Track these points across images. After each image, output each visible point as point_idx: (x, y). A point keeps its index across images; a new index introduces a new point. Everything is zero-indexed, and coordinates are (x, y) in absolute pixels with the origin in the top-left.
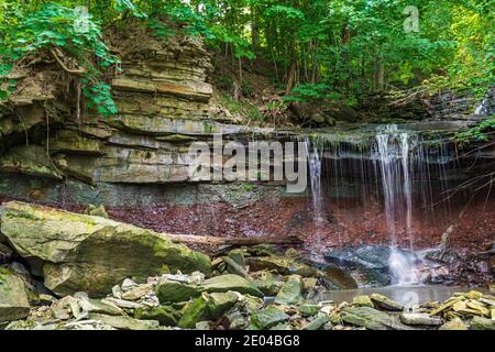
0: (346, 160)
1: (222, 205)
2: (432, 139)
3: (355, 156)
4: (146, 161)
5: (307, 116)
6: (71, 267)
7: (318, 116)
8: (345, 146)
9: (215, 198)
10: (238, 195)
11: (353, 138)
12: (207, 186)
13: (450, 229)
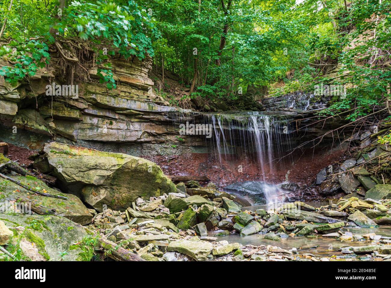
0: (235, 131)
1: (158, 157)
2: (282, 120)
3: (240, 128)
4: (110, 127)
5: (202, 105)
6: (106, 188)
7: (207, 107)
8: (235, 122)
9: (154, 153)
10: (168, 151)
11: (238, 117)
12: (148, 145)
13: (289, 172)
